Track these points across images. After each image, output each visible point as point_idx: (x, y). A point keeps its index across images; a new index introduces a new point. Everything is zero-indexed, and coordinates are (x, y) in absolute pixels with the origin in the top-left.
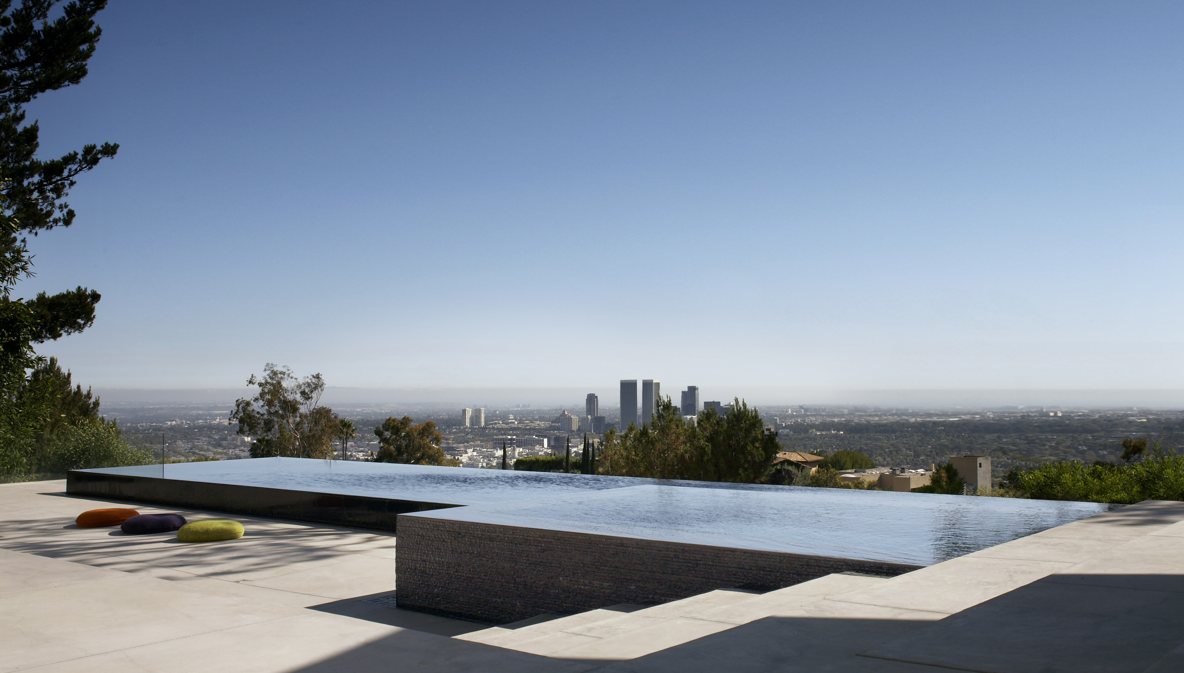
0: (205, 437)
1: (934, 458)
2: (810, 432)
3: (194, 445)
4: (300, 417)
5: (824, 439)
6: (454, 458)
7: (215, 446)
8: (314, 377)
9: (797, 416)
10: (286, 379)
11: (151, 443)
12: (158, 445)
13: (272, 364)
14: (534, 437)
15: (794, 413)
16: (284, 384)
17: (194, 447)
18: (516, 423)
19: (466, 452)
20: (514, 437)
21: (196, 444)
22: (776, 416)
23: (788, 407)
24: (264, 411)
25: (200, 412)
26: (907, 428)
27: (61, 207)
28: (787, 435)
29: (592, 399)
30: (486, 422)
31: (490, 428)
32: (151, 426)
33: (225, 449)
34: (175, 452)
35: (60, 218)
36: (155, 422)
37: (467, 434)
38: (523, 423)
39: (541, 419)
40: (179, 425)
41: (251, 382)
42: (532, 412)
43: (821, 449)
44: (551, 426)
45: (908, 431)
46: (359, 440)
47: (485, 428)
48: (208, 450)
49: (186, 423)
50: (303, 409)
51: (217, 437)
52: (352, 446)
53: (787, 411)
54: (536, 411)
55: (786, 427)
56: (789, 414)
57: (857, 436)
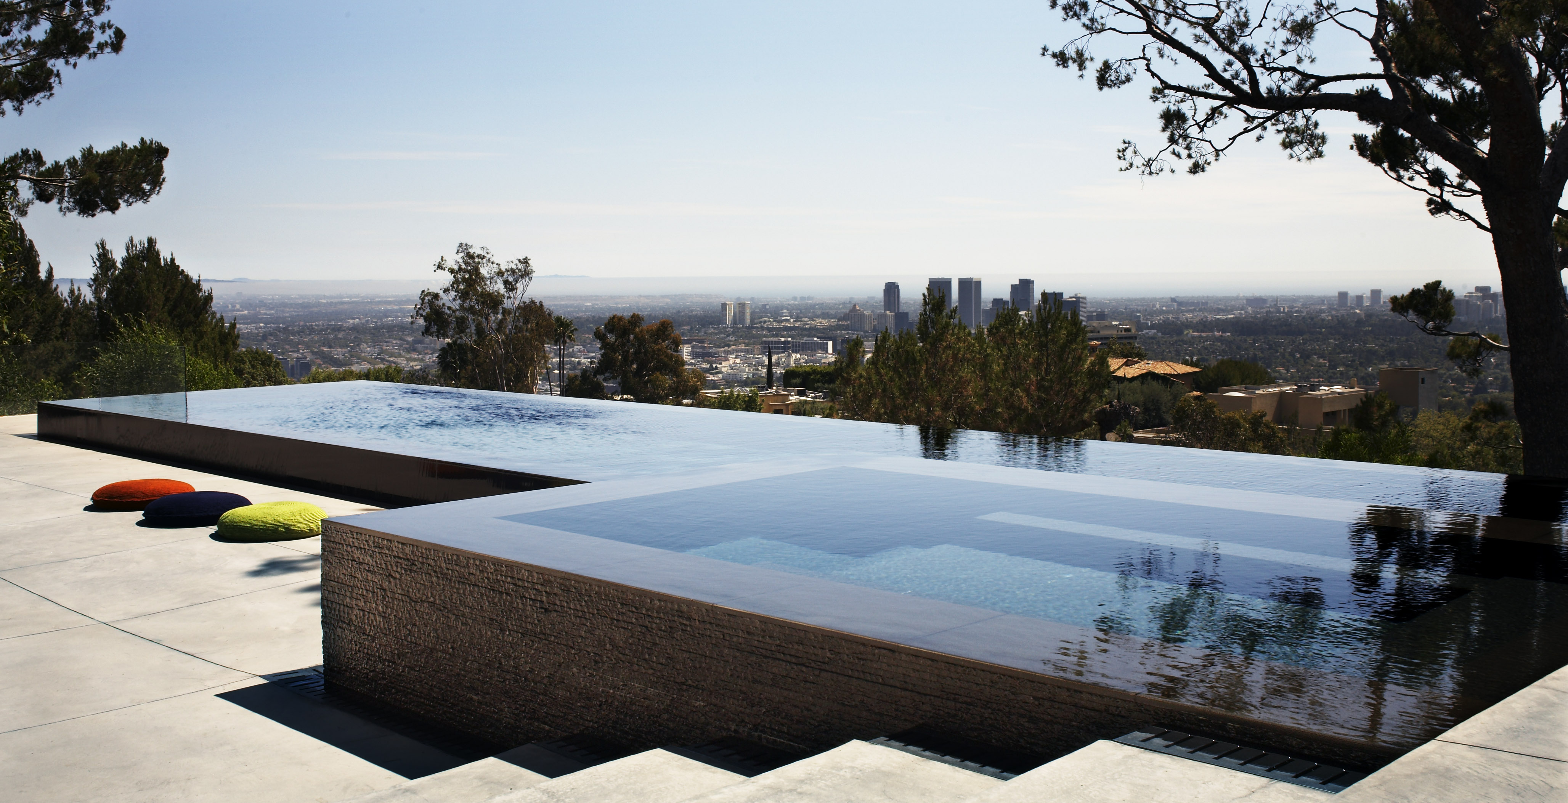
0: (395, 339)
1: (1357, 369)
2: (1185, 333)
3: (382, 349)
4: (503, 313)
5: (1204, 342)
6: (711, 366)
7: (408, 351)
8: (520, 261)
9: (1167, 312)
10: (485, 265)
11: (330, 347)
12: (339, 350)
13: (466, 245)
14: (815, 339)
15: (1164, 308)
16: (484, 271)
17: (382, 351)
18: (792, 320)
19: (727, 360)
20: (789, 339)
21: (385, 348)
22: (1139, 312)
23: (1155, 300)
24: (456, 305)
25: (389, 307)
26: (1319, 328)
27: (103, 28)
28: (1153, 338)
29: (892, 289)
30: (752, 320)
31: (757, 327)
32: (329, 325)
33: (420, 354)
34: (358, 359)
35: (106, 42)
36: (333, 320)
37: (728, 336)
38: (801, 321)
39: (825, 316)
40: (363, 324)
41: (440, 267)
42: (813, 306)
43: (1200, 357)
44: (837, 325)
45: (1321, 333)
46: (589, 344)
47: (751, 328)
48: (400, 356)
49: (372, 322)
50: (507, 304)
51: (410, 339)
52: (579, 351)
53: (1154, 306)
54: (817, 304)
55: (1153, 327)
56: (1157, 309)
57: (1250, 340)
